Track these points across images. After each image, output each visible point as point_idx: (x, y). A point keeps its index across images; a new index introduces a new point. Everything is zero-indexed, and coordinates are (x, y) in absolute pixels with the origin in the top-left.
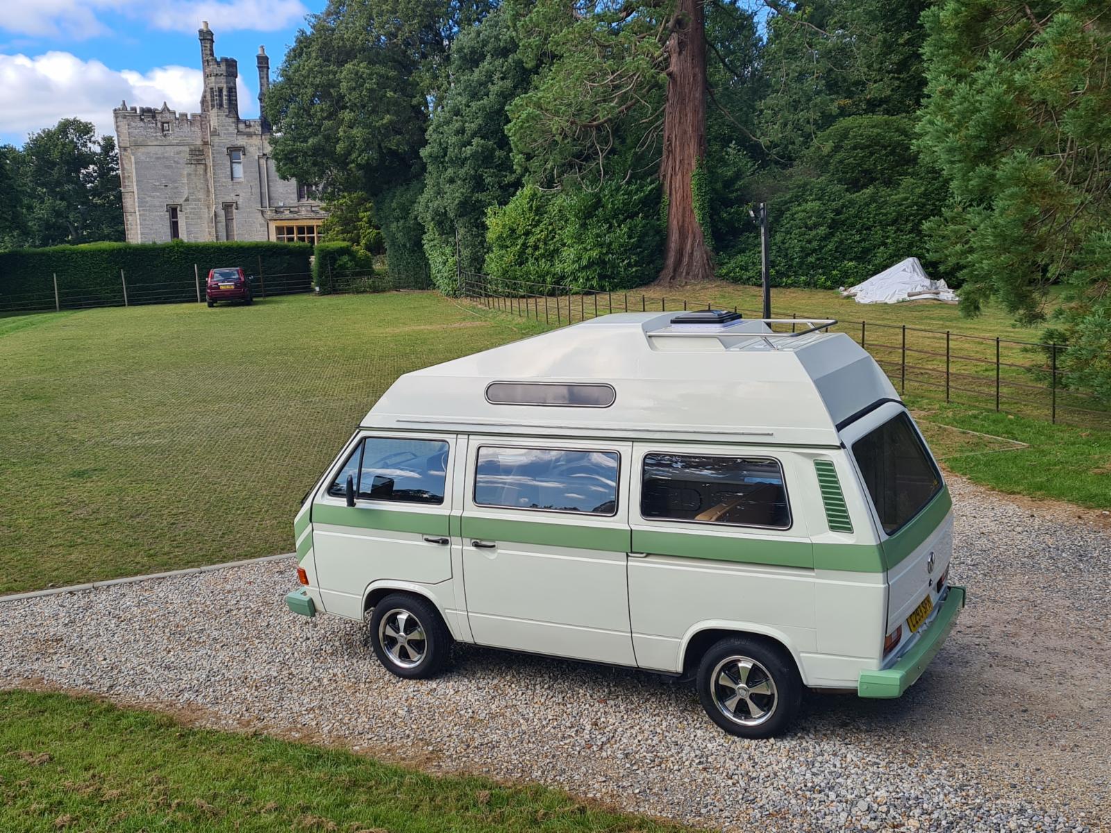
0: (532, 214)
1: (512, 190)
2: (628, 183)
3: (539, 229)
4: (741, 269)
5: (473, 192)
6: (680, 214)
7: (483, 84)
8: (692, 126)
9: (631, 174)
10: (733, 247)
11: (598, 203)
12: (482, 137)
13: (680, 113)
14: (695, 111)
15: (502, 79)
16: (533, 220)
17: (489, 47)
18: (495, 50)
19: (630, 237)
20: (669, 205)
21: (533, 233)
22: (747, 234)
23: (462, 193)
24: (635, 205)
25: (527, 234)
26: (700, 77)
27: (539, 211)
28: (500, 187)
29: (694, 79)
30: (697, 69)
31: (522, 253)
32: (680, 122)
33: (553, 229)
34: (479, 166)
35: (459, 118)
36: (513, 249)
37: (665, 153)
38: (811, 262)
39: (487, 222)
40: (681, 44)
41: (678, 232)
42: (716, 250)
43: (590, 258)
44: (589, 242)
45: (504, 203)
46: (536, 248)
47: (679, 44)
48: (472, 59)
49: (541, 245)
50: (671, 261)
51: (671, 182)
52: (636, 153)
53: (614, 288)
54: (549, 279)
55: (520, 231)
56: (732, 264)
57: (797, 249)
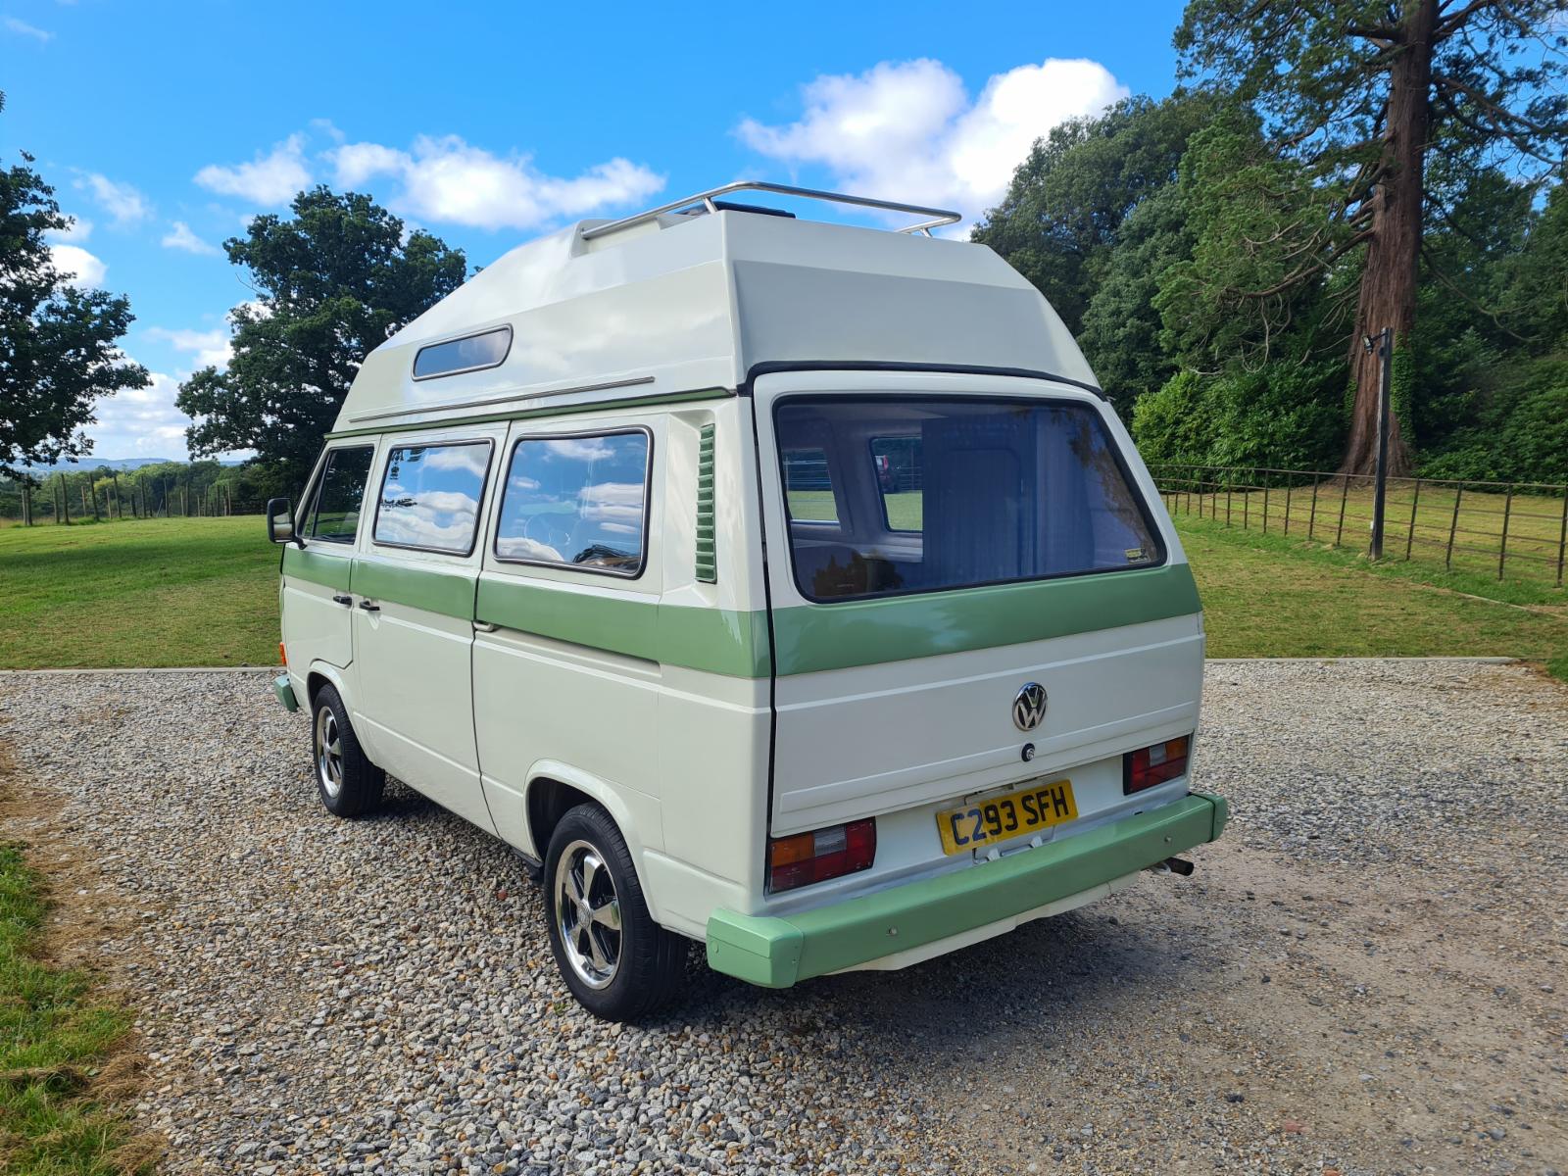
0: (1185, 401)
1: (1167, 375)
2: (1305, 365)
3: (1191, 416)
4: (1449, 469)
5: (1124, 378)
6: (1370, 402)
7: (1146, 261)
8: (1396, 295)
9: (1310, 355)
10: (1444, 444)
11: (1263, 387)
12: (1139, 318)
13: (1381, 280)
14: (1402, 278)
15: (1167, 253)
16: (1186, 407)
17: (1161, 221)
18: (1168, 224)
19: (1299, 426)
20: (1357, 390)
21: (1184, 422)
22: (1465, 428)
23: (1112, 380)
24: (1308, 390)
25: (1178, 422)
26: (1411, 237)
27: (1194, 398)
28: (1155, 373)
29: (1402, 240)
30: (1408, 227)
31: (1169, 444)
32: (1379, 291)
33: (1208, 418)
34: (1133, 350)
35: (1117, 299)
36: (1159, 440)
37: (1357, 329)
38: (1550, 464)
39: (1135, 412)
40: (1389, 199)
41: (1365, 423)
42: (1417, 446)
43: (1245, 449)
44: (1247, 432)
45: (1155, 389)
46: (1186, 438)
47: (1386, 198)
48: (1141, 234)
49: (1192, 435)
50: (1353, 456)
51: (1361, 364)
52: (1319, 330)
53: (1275, 485)
54: (1197, 474)
55: (1169, 419)
56: (1437, 462)
57: (1531, 447)
